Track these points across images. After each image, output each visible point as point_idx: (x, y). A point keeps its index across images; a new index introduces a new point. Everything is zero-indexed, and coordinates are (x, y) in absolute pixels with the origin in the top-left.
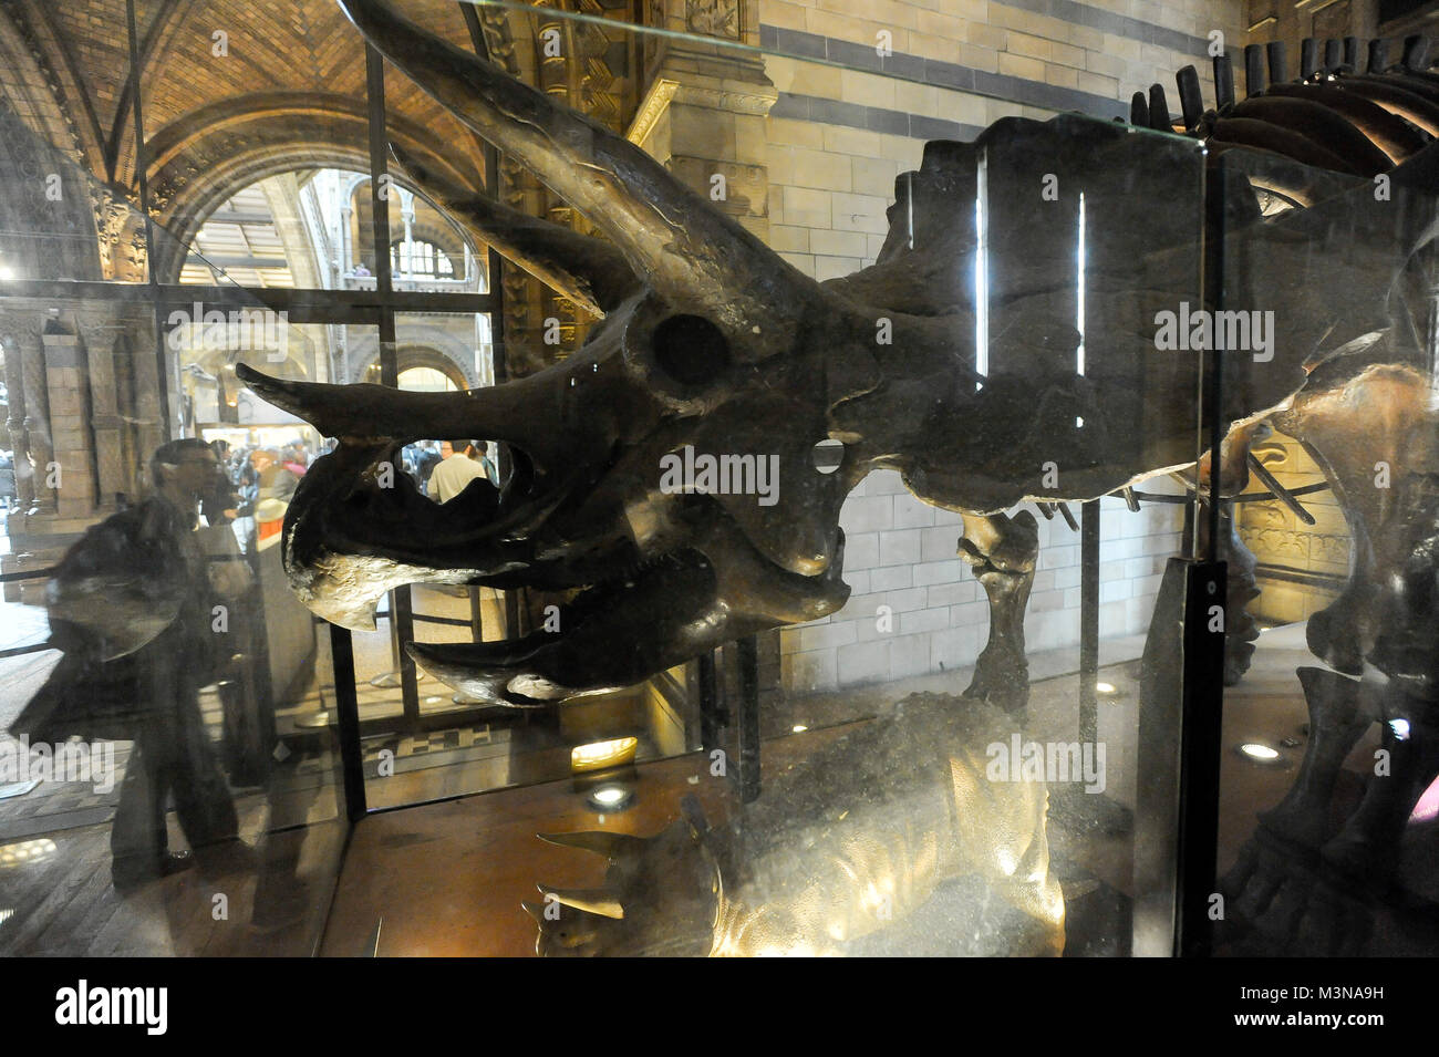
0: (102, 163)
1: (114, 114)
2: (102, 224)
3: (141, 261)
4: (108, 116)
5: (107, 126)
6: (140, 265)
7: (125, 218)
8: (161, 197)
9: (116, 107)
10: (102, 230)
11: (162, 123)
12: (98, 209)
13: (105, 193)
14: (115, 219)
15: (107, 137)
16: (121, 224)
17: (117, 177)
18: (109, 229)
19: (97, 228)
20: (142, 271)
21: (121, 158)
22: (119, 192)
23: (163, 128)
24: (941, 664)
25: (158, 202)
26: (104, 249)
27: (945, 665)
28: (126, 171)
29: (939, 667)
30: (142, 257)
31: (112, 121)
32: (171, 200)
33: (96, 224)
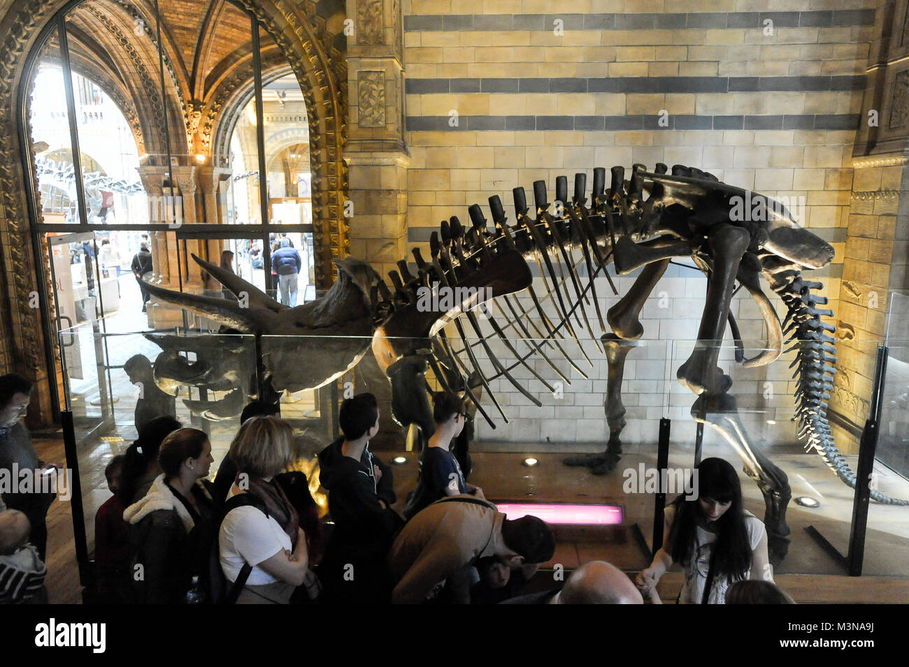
0: (188, 90)
1: (192, 61)
2: (188, 124)
3: (208, 142)
4: (190, 63)
5: (190, 68)
6: (207, 144)
7: (199, 118)
8: (217, 104)
9: (193, 58)
10: (188, 128)
11: (216, 62)
12: (186, 116)
13: (190, 106)
14: (195, 119)
15: (190, 74)
16: (198, 122)
17: (195, 97)
18: (193, 125)
19: (186, 126)
20: (208, 148)
21: (197, 86)
22: (196, 104)
23: (216, 64)
24: (548, 438)
25: (216, 107)
26: (189, 138)
27: (550, 439)
28: (199, 93)
29: (546, 440)
30: (208, 140)
31: (192, 65)
32: (223, 105)
33: (185, 124)
